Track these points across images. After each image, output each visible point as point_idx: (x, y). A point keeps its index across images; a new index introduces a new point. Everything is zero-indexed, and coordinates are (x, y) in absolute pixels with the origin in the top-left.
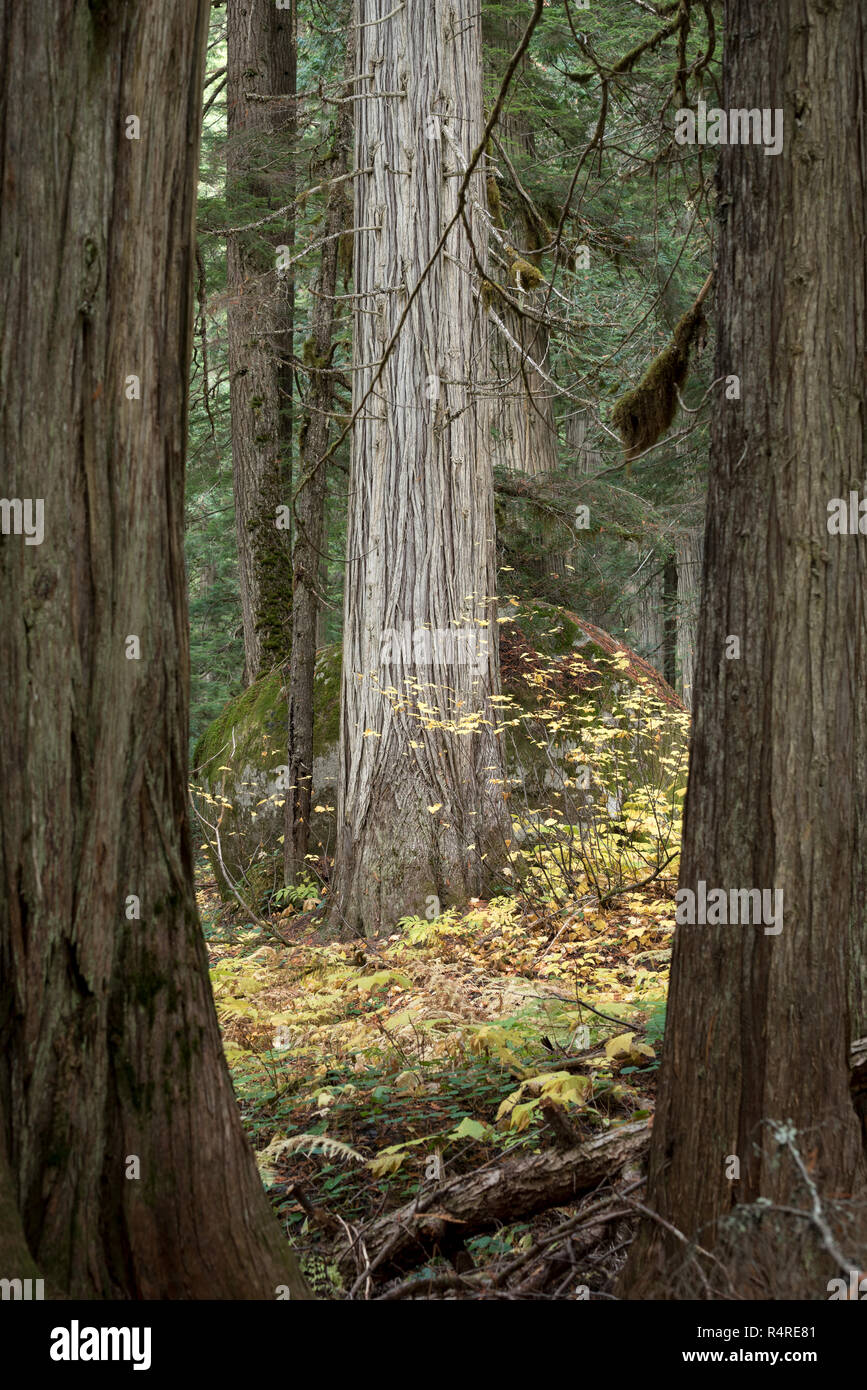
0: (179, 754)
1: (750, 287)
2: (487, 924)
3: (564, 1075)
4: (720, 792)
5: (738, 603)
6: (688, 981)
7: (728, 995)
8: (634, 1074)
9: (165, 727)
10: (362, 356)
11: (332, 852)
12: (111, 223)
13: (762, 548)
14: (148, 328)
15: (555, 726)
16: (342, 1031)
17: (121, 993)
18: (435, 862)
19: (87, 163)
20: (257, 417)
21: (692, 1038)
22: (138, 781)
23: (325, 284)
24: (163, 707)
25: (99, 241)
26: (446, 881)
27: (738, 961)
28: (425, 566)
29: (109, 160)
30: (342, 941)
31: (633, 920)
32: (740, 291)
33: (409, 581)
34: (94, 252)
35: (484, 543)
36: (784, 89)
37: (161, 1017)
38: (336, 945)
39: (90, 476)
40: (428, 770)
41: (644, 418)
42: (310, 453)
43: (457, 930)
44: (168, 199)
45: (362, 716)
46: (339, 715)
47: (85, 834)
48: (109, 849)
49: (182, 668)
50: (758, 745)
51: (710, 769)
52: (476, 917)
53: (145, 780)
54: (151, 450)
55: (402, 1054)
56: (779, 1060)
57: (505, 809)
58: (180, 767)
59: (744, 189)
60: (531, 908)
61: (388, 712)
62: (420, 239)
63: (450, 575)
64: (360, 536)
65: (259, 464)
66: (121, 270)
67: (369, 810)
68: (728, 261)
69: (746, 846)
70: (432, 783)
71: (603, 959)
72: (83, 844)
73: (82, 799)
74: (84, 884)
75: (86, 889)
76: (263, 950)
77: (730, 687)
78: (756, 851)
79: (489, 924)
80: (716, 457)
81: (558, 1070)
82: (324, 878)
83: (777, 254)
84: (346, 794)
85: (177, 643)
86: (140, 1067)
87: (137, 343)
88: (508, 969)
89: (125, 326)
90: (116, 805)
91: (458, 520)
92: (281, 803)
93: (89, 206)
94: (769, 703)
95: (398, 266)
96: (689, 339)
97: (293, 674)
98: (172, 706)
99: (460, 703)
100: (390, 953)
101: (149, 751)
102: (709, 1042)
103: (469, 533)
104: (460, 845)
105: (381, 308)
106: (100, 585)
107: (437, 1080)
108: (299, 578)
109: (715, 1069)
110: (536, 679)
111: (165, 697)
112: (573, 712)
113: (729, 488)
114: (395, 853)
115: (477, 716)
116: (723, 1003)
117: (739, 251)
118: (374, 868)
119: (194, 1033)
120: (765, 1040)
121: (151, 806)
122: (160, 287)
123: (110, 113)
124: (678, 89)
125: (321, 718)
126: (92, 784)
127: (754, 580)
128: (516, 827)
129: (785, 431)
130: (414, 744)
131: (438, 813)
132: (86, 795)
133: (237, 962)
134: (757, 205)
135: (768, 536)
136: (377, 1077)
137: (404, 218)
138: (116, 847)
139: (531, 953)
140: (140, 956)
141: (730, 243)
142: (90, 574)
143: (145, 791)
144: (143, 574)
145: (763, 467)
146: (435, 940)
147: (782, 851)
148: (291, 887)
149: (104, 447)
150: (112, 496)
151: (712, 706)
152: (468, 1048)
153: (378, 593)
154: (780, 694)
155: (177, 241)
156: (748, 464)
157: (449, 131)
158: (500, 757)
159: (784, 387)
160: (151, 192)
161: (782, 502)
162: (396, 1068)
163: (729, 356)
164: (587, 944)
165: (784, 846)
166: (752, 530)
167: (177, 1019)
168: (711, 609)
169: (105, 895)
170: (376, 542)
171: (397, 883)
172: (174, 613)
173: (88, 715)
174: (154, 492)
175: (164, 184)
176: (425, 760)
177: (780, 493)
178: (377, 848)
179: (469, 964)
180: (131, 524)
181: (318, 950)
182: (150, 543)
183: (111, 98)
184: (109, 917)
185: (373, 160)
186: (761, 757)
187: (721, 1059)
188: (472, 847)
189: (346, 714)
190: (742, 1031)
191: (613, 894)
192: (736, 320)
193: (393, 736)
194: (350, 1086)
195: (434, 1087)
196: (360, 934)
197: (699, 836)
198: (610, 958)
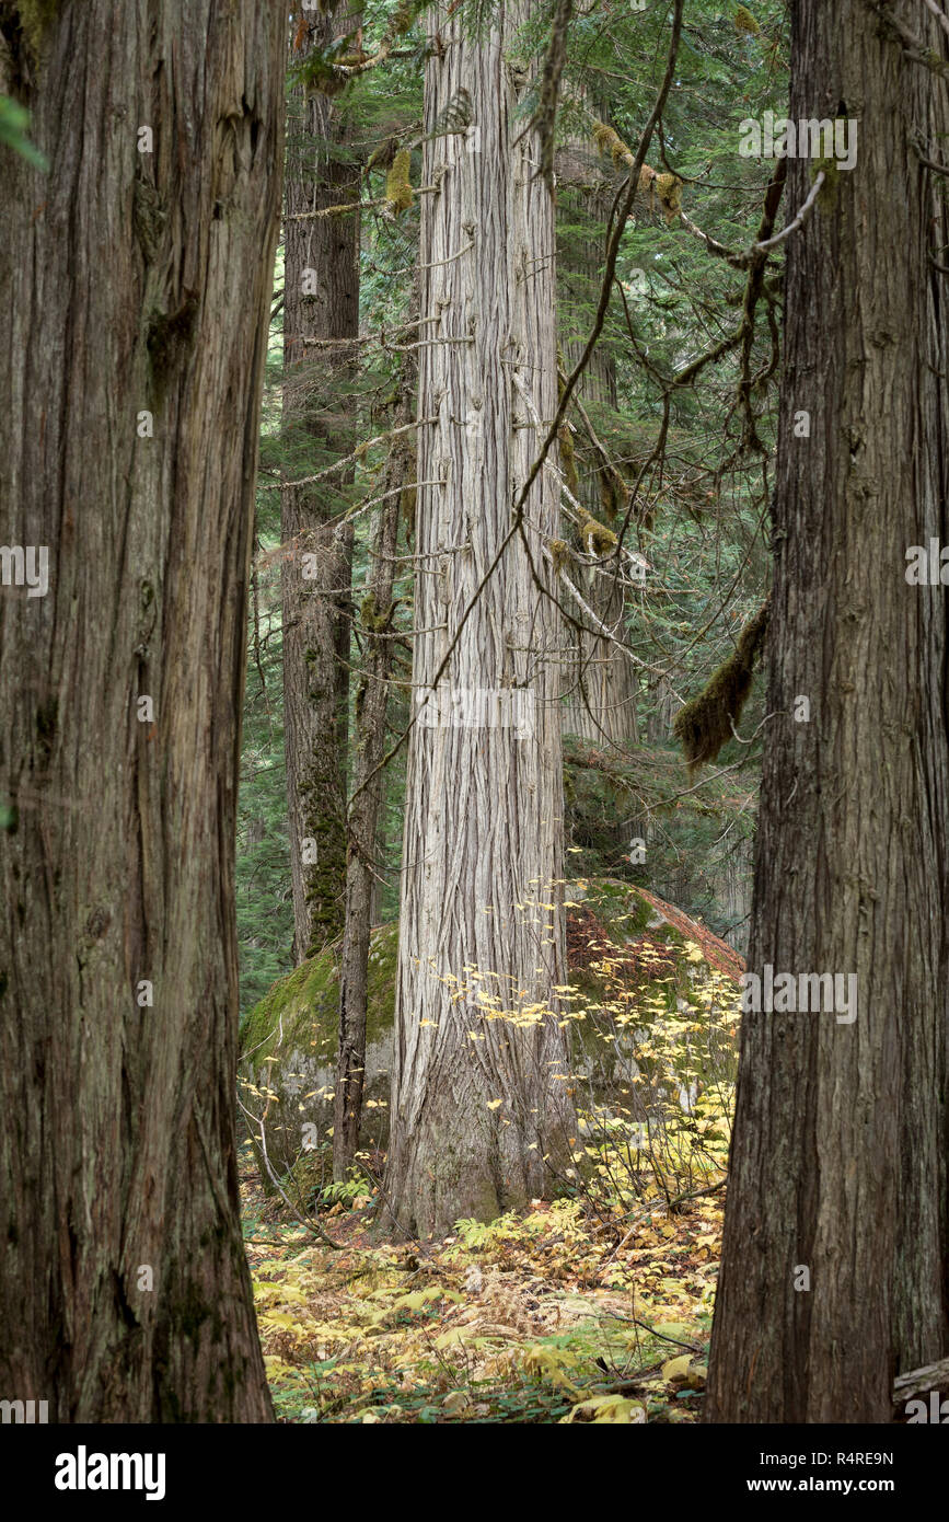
0: (227, 1089)
1: (803, 624)
2: (548, 1228)
3: (618, 1399)
4: (766, 1128)
5: (786, 940)
6: (731, 1315)
7: (771, 1329)
8: (691, 1398)
9: (214, 1062)
10: (424, 619)
11: (384, 1145)
12: (167, 564)
13: (811, 886)
14: (203, 668)
15: (624, 1019)
16: (390, 1343)
17: (167, 1323)
18: (494, 1160)
19: (144, 505)
20: (311, 672)
21: (735, 1372)
22: (186, 1116)
23: (386, 537)
24: (212, 1042)
25: (155, 583)
26: (505, 1181)
27: (781, 1296)
28: (488, 846)
29: (166, 501)
30: (393, 1243)
31: (703, 1226)
32: (792, 627)
33: (470, 860)
34: (150, 594)
35: (552, 821)
36: (839, 423)
37: (205, 1347)
38: (387, 1247)
39: (143, 815)
40: (488, 1062)
41: (707, 726)
42: (367, 719)
43: (516, 1235)
44: (223, 538)
45: (418, 1003)
46: (393, 998)
47: (134, 1168)
48: (157, 1183)
49: (231, 1002)
50: (804, 1082)
51: (757, 1105)
52: (536, 1220)
53: (193, 1114)
54: (203, 788)
55: (451, 1373)
56: (821, 1395)
57: (570, 1105)
58: (228, 1101)
59: (798, 524)
60: (595, 1211)
61: (447, 1000)
62: (488, 495)
63: (514, 854)
64: (419, 811)
65: (312, 723)
66: (177, 610)
67: (424, 1104)
68: (782, 594)
69: (791, 1182)
70: (492, 1076)
71: (671, 1267)
72: (132, 1178)
73: (132, 1133)
74: (132, 1217)
75: (134, 1222)
76: (310, 1251)
77: (777, 1023)
78: (800, 1187)
79: (551, 1228)
80: (767, 793)
81: (613, 1392)
82: (376, 1175)
83: (829, 591)
84: (400, 1087)
85: (227, 978)
86: (184, 1396)
87: (191, 682)
88: (570, 1277)
89: (179, 666)
90: (165, 1140)
91: (523, 795)
92: (330, 1096)
93: (146, 548)
94: (815, 1041)
95: (464, 523)
96: (753, 648)
97: (346, 955)
98: (221, 1040)
99: (523, 992)
100: (444, 1258)
101: (197, 1085)
102: (751, 1377)
103: (535, 809)
104: (521, 1142)
105: (444, 568)
106: (152, 923)
107: (486, 1402)
108: (354, 852)
109: (758, 1403)
110: (604, 967)
111: (214, 1032)
112: (641, 1003)
113: (779, 824)
114: (452, 1150)
115: (540, 1006)
116: (766, 1337)
117: (793, 587)
118: (428, 1166)
119: (237, 1363)
120: (807, 1376)
121: (199, 1139)
122: (214, 626)
123: (167, 454)
124: (742, 400)
125: (374, 1002)
126: (142, 1119)
127: (802, 917)
128: (582, 1122)
129: (835, 769)
130: (473, 1036)
131: (498, 1109)
132: (136, 1130)
133: (280, 1265)
134: (810, 540)
135: (817, 874)
136: (426, 1396)
137: (470, 473)
138: (164, 1181)
139: (593, 1260)
140: (186, 1287)
141: (784, 578)
142: (143, 912)
143: (194, 1126)
144: (194, 911)
145: (813, 804)
146: (493, 1244)
147: (827, 1188)
148: (340, 1183)
149: (158, 788)
150: (165, 836)
151: (759, 1042)
152: (520, 1367)
153: (437, 872)
154: (826, 1031)
155: (232, 578)
156: (798, 801)
157: (520, 379)
158: (565, 1049)
159: (835, 724)
160: (207, 532)
161: (830, 840)
162: (444, 1388)
163: (781, 692)
164: (653, 1251)
165: (829, 1182)
166: (801, 868)
167: (221, 1350)
168: (759, 945)
169: (153, 1228)
170: (436, 818)
171: (453, 1182)
172: (225, 948)
173: (138, 1050)
174: (207, 830)
175: (220, 522)
176: (485, 1051)
177: (829, 831)
178: (433, 1145)
179: (528, 1271)
180: (183, 862)
181: (368, 1253)
182: (201, 879)
183: (169, 439)
184: (156, 1249)
185: (438, 409)
186: (807, 1094)
187: (763, 1394)
188: (534, 1146)
189: (401, 1001)
190: (785, 1366)
191: (683, 1199)
192: (788, 656)
193: (452, 1025)
194: (395, 1407)
195: (484, 1408)
196: (413, 1235)
197: (744, 1171)
198: (678, 1267)
